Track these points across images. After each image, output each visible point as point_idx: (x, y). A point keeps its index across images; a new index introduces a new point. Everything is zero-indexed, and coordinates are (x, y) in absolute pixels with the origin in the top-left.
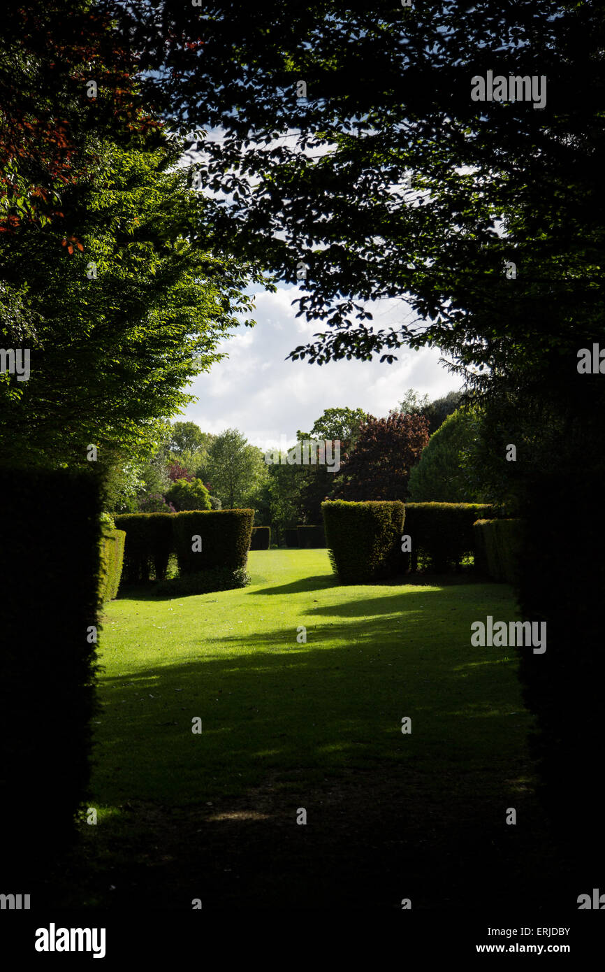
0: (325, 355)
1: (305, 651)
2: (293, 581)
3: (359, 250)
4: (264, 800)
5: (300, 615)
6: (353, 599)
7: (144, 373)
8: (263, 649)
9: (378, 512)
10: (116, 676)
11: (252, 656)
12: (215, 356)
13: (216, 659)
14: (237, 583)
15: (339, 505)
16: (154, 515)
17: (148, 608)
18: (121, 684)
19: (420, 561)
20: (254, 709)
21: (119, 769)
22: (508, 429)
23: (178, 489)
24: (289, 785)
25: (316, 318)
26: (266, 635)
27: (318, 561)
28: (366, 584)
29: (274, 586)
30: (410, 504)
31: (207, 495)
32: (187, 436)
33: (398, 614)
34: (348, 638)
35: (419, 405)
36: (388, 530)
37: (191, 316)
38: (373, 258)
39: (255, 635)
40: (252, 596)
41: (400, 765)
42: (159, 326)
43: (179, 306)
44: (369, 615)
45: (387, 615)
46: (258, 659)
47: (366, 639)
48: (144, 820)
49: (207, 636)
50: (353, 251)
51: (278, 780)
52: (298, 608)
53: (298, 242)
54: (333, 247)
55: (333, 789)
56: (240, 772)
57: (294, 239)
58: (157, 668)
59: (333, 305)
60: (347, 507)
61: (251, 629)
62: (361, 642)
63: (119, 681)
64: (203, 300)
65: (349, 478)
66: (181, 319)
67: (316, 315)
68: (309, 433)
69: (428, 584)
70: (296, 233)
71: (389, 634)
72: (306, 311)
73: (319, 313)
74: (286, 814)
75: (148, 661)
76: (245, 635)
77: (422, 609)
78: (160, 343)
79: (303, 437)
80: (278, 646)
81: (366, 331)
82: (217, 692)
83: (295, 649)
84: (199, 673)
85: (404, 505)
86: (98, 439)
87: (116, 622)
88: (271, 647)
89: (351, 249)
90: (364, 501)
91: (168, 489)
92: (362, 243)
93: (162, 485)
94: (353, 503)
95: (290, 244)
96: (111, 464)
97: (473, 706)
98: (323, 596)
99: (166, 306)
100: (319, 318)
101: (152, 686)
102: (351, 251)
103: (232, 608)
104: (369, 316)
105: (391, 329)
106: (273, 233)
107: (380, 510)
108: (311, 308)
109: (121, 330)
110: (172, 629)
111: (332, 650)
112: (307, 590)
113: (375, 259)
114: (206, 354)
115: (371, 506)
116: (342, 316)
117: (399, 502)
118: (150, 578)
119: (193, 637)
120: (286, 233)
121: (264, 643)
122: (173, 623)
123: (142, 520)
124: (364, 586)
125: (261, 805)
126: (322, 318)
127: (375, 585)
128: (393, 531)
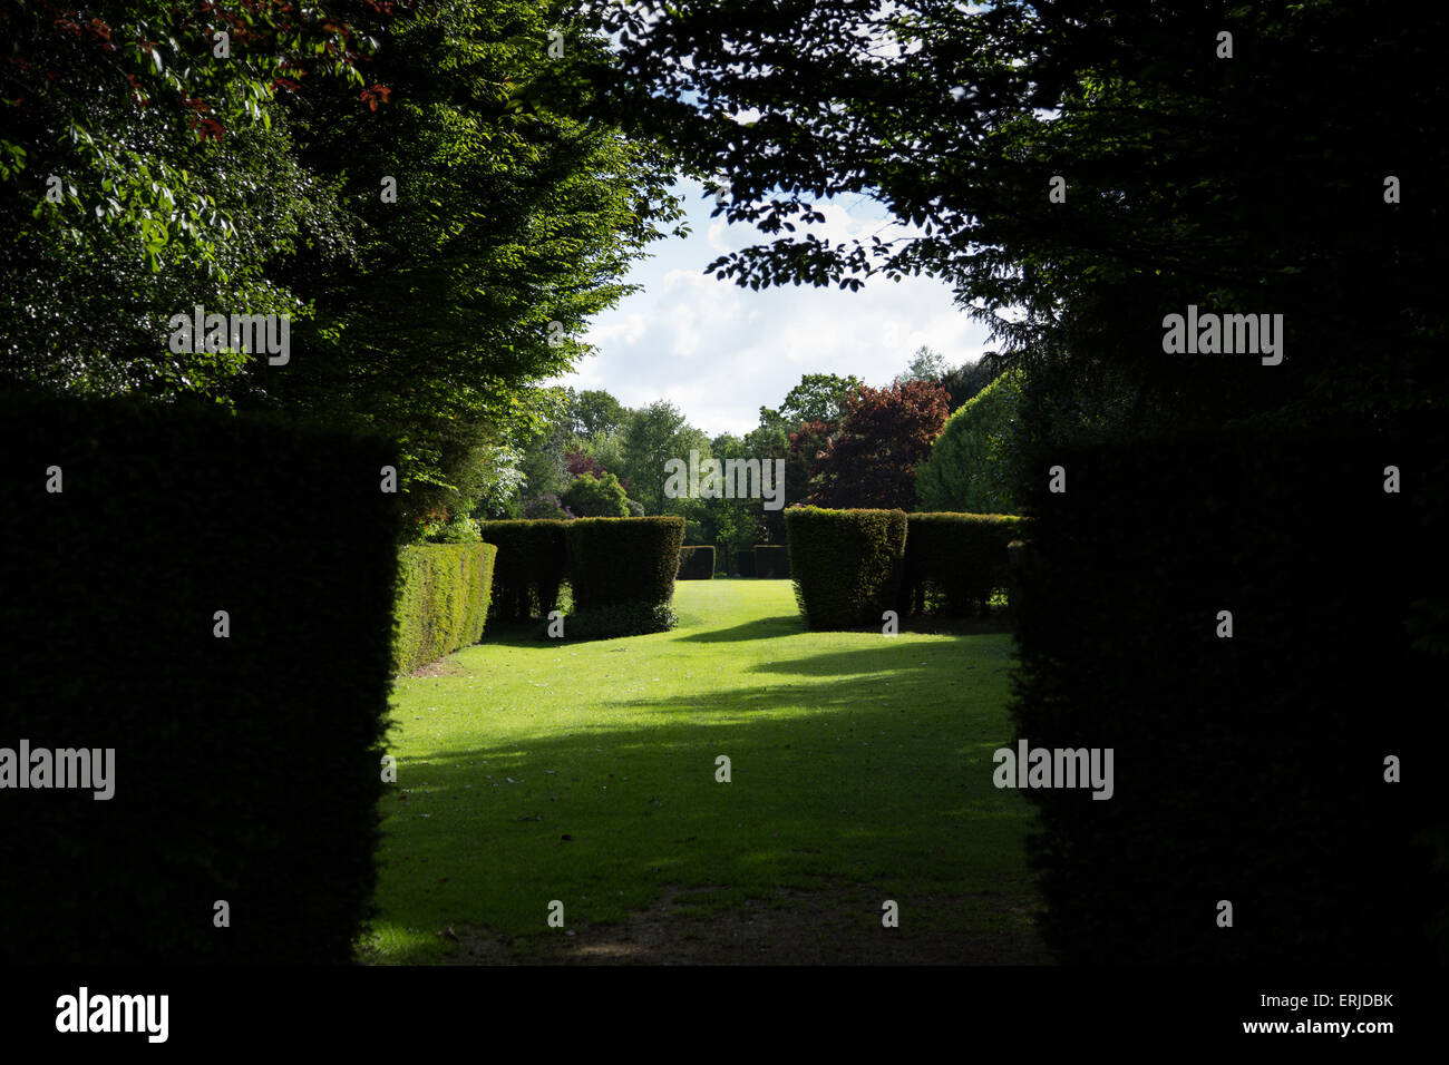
0: (760, 274)
1: (743, 722)
2: (740, 624)
3: (811, 122)
4: (651, 930)
5: (745, 672)
6: (826, 652)
7: (519, 309)
8: (684, 718)
9: (866, 525)
10: (462, 750)
11: (666, 726)
12: (624, 287)
13: (611, 730)
14: (658, 624)
15: (810, 513)
16: (539, 523)
17: (525, 657)
18: (467, 762)
19: (928, 599)
20: (657, 802)
21: (445, 880)
22: (1059, 405)
23: (580, 488)
24: (691, 909)
25: (741, 219)
26: (692, 698)
27: (779, 596)
28: (848, 630)
29: (711, 631)
30: (915, 515)
31: (623, 498)
32: (598, 411)
33: (889, 673)
34: (810, 706)
35: (940, 371)
36: (881, 552)
37: (590, 227)
38: (831, 135)
39: (676, 698)
40: (678, 644)
41: (860, 885)
42: (544, 239)
43: (572, 211)
44: (847, 673)
45: (871, 675)
46: (672, 733)
47: (835, 709)
48: (471, 953)
49: (604, 698)
50: (802, 123)
51: (675, 902)
52: (745, 662)
53: (716, 107)
54: (772, 116)
55: (755, 916)
56: (622, 889)
57: (710, 102)
58: (524, 741)
59: (767, 201)
60: (822, 516)
61: (670, 690)
62: (828, 711)
63: (466, 757)
64: (607, 203)
65: (834, 477)
66: (576, 231)
67: (741, 215)
68: (778, 411)
69: (938, 633)
70: (713, 94)
71: (872, 701)
72: (727, 208)
73: (745, 212)
74: (681, 950)
75: (512, 730)
76: (660, 699)
77: (924, 666)
78: (546, 267)
79: (768, 416)
80: (705, 715)
81: (818, 244)
82: (606, 777)
83: (731, 719)
84: (585, 750)
85: (907, 515)
86: (451, 405)
87: (475, 675)
88: (695, 715)
89: (799, 121)
90: (847, 509)
91: (566, 488)
92: (814, 112)
93: (559, 481)
94: (830, 511)
95: (705, 111)
96: (472, 444)
97: (978, 803)
98: (781, 647)
99: (554, 212)
100: (746, 219)
101: (514, 765)
102: (799, 123)
103: (647, 659)
104: (820, 218)
105: (856, 242)
106: (678, 94)
107: (870, 522)
108: (733, 204)
109: (487, 248)
110: (555, 688)
111: (784, 721)
112: (759, 638)
113: (835, 137)
114: (610, 281)
115: (857, 516)
116: (781, 217)
117: (898, 511)
118: (532, 615)
119: (583, 700)
120: (698, 94)
121: (686, 710)
122: (558, 679)
123: (521, 529)
124: (844, 633)
125: (647, 936)
126: (751, 220)
127: (861, 632)
128: (890, 553)
